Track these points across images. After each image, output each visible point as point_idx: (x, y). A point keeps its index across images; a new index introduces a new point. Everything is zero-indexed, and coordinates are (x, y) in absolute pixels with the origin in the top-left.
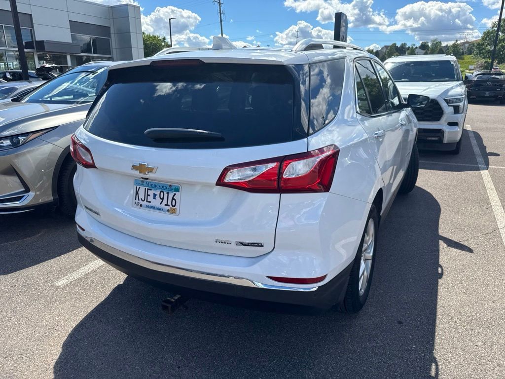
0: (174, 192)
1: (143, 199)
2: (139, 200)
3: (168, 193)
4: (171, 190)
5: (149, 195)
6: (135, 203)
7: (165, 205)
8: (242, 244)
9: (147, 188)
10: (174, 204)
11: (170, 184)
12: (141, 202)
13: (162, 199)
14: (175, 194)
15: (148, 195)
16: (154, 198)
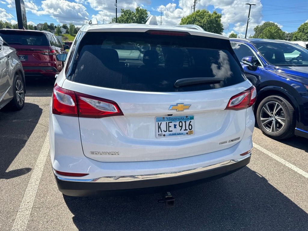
0: (190, 120)
1: (165, 130)
2: (162, 132)
3: (185, 122)
4: (188, 119)
5: (171, 127)
6: (159, 135)
7: (184, 130)
8: (232, 141)
9: (168, 122)
10: (190, 128)
11: (186, 115)
12: (164, 133)
13: (182, 127)
14: (191, 121)
15: (169, 127)
16: (175, 127)
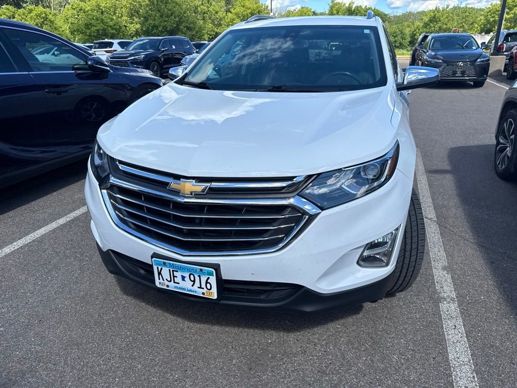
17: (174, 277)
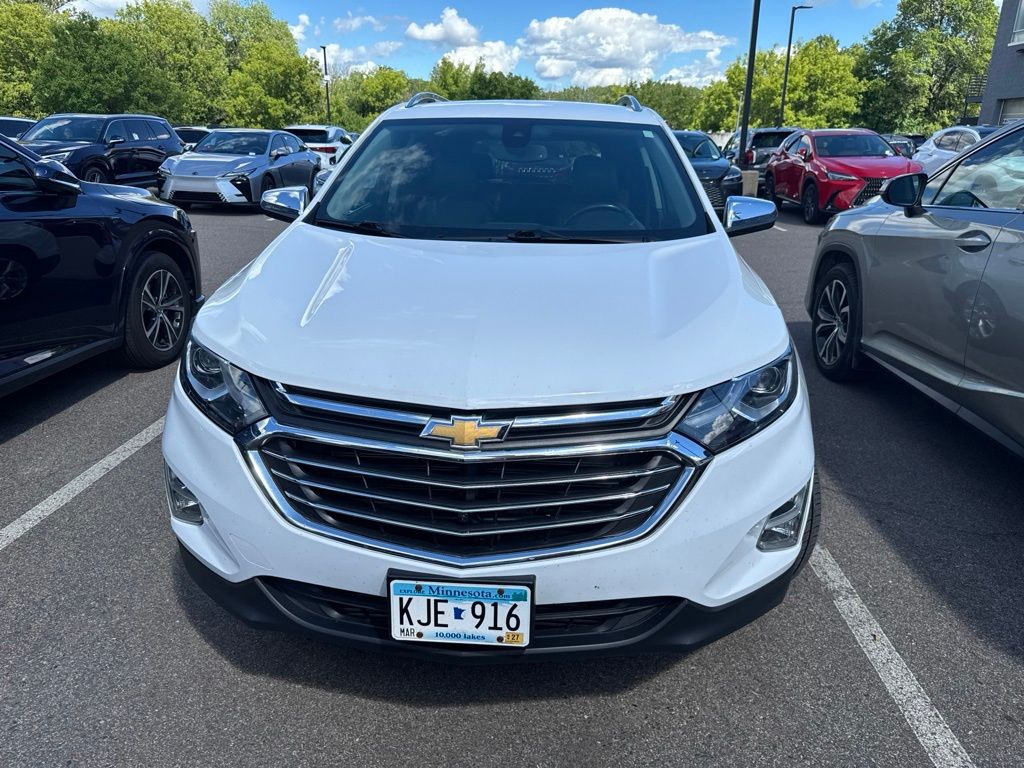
17: (437, 613)
